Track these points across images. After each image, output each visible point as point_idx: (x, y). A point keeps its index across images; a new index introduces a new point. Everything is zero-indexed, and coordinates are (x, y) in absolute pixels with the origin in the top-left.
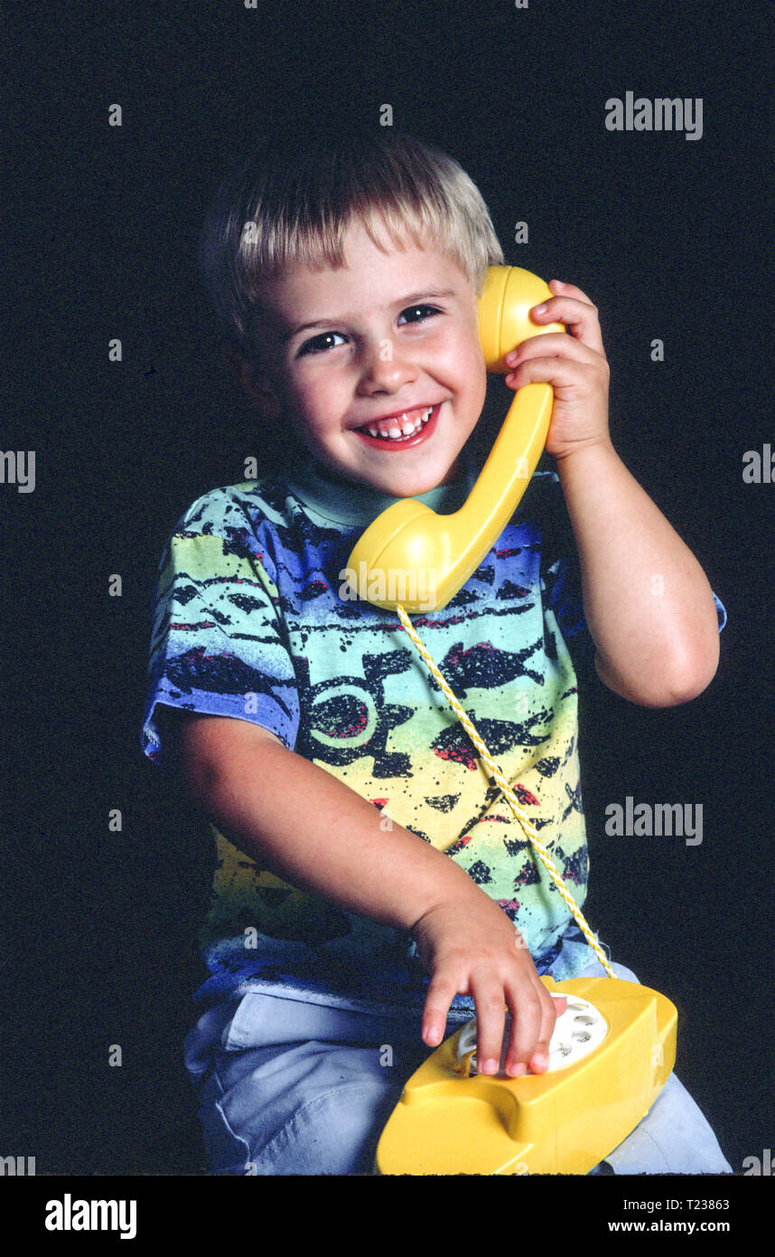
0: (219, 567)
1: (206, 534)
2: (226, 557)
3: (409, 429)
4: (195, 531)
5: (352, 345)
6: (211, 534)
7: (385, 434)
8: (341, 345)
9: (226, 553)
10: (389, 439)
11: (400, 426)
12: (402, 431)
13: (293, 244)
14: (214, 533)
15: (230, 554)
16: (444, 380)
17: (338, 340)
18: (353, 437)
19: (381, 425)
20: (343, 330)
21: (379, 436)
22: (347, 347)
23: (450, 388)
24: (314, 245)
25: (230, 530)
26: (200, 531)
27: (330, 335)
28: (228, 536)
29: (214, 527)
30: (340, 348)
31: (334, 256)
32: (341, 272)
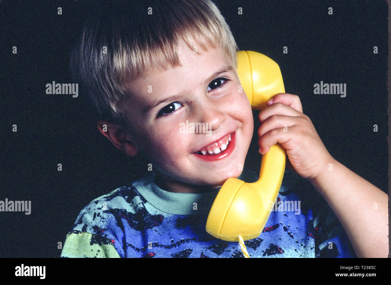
0: (87, 252)
1: (84, 232)
2: (91, 246)
3: (224, 147)
4: (78, 230)
5: (186, 107)
6: (86, 232)
7: (211, 152)
8: (180, 108)
9: (92, 244)
10: (214, 155)
11: (219, 146)
12: (220, 149)
13: (148, 59)
14: (88, 231)
15: (94, 244)
16: (238, 117)
17: (177, 106)
18: (193, 157)
19: (209, 148)
20: (181, 100)
21: (208, 154)
22: (183, 109)
23: (241, 121)
24: (160, 56)
25: (96, 228)
26: (81, 230)
27: (172, 105)
28: (94, 231)
29: (87, 228)
30: (179, 111)
31: (173, 60)
32: (178, 69)
